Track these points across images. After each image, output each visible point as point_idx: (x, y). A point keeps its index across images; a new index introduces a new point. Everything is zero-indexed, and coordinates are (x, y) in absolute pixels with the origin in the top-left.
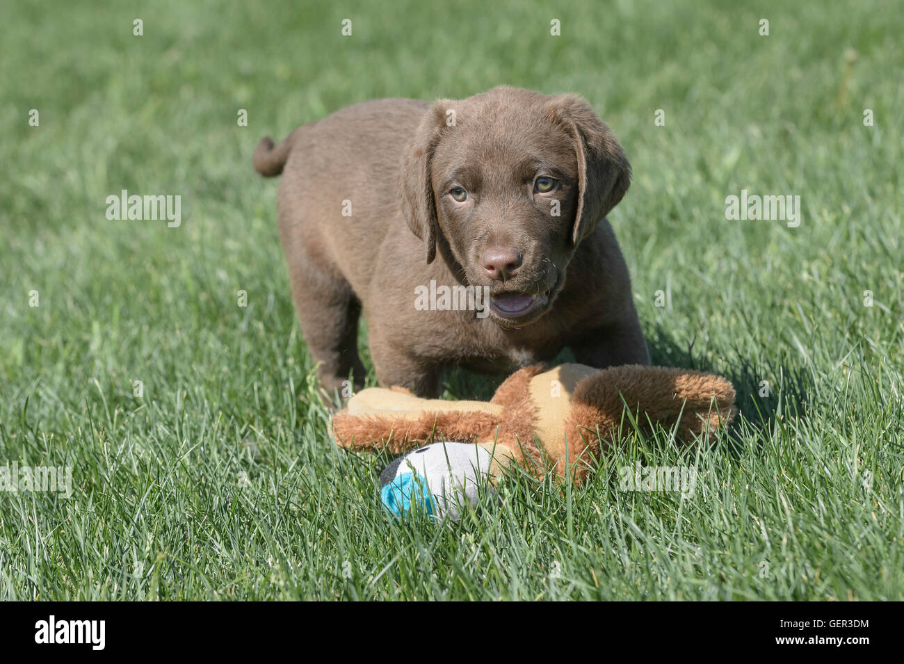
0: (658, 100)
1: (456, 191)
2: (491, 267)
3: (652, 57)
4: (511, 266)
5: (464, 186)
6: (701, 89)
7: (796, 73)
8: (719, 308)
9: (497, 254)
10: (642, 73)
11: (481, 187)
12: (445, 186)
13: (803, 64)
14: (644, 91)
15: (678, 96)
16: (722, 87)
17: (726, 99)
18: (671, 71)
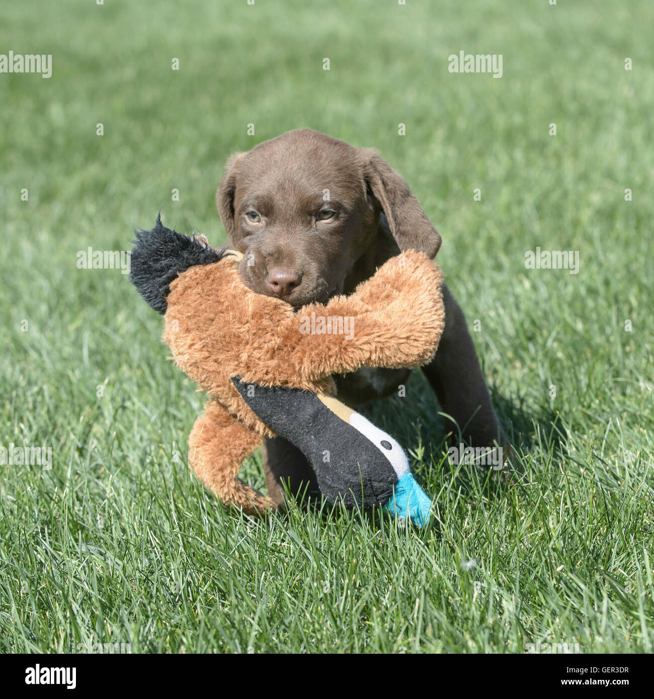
0: (82, 193)
1: (253, 215)
2: (276, 283)
3: (78, 159)
4: (292, 285)
5: (259, 210)
6: (117, 184)
7: (195, 172)
8: (126, 362)
9: (282, 273)
10: (69, 172)
11: (273, 214)
12: (244, 208)
13: (202, 165)
14: (70, 186)
15: (99, 189)
16: (135, 183)
17: (138, 193)
18: (94, 171)
